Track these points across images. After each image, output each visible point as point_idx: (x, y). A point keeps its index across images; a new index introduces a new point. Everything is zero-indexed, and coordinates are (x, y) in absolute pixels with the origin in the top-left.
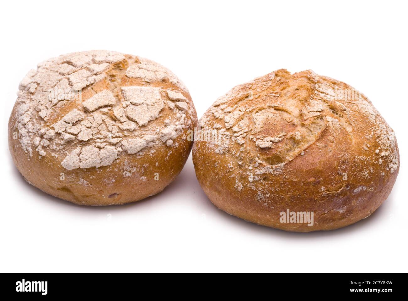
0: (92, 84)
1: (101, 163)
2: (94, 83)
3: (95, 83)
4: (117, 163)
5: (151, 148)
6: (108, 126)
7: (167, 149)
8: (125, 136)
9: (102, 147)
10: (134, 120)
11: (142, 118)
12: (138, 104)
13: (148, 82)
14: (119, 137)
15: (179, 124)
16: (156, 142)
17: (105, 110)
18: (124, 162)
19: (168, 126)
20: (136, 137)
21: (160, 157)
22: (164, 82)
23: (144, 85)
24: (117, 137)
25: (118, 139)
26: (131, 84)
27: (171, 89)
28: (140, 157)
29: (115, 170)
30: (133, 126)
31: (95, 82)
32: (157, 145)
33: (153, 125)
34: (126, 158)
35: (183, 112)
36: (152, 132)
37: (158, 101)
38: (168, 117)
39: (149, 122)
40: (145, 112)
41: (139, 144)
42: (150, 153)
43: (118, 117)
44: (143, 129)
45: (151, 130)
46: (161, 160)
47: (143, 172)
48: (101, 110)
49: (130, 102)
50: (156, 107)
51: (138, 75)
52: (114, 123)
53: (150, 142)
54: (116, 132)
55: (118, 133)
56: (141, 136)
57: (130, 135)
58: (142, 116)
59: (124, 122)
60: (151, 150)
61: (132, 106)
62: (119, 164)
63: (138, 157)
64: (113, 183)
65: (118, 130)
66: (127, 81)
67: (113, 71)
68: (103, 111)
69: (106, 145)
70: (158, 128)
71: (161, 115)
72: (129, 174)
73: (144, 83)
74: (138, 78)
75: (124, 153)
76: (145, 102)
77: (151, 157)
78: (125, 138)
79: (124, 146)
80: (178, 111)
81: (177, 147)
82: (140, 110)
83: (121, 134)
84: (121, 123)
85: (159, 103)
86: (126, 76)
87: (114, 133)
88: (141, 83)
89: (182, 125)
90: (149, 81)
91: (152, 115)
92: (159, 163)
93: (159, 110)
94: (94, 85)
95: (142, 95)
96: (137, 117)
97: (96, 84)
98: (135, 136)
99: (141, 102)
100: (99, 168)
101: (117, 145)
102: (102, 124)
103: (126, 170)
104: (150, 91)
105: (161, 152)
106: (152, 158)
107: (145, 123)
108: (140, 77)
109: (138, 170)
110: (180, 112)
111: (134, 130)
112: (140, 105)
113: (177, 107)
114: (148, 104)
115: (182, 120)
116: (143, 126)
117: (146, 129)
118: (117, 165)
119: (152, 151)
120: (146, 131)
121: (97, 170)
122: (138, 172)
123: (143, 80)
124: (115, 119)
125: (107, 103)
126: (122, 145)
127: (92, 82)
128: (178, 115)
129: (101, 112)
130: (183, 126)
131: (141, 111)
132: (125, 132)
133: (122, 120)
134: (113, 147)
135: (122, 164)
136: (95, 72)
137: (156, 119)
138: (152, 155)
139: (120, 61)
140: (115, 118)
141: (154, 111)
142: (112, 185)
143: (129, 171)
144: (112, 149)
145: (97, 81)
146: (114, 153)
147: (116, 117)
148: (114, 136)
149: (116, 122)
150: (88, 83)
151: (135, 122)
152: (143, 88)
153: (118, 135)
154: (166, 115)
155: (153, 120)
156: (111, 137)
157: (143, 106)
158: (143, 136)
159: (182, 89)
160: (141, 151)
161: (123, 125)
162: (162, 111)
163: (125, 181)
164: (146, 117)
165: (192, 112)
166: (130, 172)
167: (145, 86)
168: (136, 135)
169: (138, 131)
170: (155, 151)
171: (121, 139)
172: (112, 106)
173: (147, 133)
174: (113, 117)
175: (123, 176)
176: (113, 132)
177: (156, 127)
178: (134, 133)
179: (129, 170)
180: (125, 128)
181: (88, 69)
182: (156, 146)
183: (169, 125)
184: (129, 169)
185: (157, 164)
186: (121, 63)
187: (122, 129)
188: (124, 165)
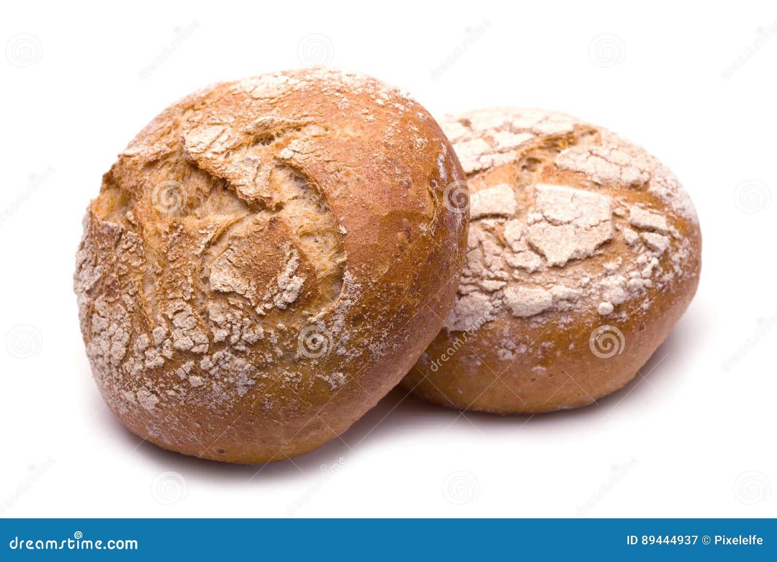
0: (485, 170)
1: (456, 323)
2: (489, 168)
3: (492, 168)
4: (489, 330)
5: (562, 311)
6: (486, 254)
7: (599, 321)
8: (516, 280)
9: (464, 292)
10: (540, 252)
11: (559, 250)
12: (559, 222)
13: (597, 184)
14: (502, 279)
15: (637, 277)
16: (576, 303)
17: (491, 223)
18: (502, 330)
19: (610, 275)
20: (537, 286)
21: (580, 334)
22: (633, 190)
23: (587, 187)
24: (497, 279)
25: (499, 282)
26: (560, 182)
27: (642, 205)
28: (537, 326)
29: (484, 342)
30: (534, 262)
31: (493, 166)
32: (579, 309)
33: (579, 268)
34: (508, 323)
35: (655, 254)
36: (572, 281)
37: (602, 224)
38: (616, 259)
39: (571, 261)
40: (566, 240)
41: (537, 300)
42: (560, 321)
43: (510, 240)
44: (553, 273)
45: (571, 277)
46: (581, 340)
47: (540, 357)
48: (484, 221)
49: (544, 216)
50: (594, 234)
51: (580, 167)
52: (499, 250)
53: (562, 300)
54: (499, 268)
55: (501, 271)
56: (545, 286)
57: (526, 280)
58: (560, 247)
59: (519, 252)
60: (563, 317)
61: (544, 224)
62: (492, 332)
63: (534, 326)
64: (477, 367)
65: (502, 266)
66: (555, 174)
67: (538, 151)
68: (486, 224)
69: (475, 291)
70: (588, 275)
71: (601, 252)
72: (509, 356)
73: (587, 184)
74: (579, 172)
75: (506, 312)
76: (575, 220)
77: (560, 329)
78: (513, 283)
79: (506, 298)
80: (644, 251)
81: (624, 321)
82: (559, 234)
83: (505, 275)
84: (513, 252)
85: (602, 227)
86: (555, 165)
87: (493, 270)
88: (582, 183)
89: (645, 278)
90: (600, 182)
91: (582, 248)
92: (576, 345)
93: (600, 241)
94: (489, 173)
95: (572, 205)
96: (549, 246)
97: (493, 170)
98: (534, 283)
99: (566, 220)
100: (452, 332)
101: (494, 295)
102: (475, 248)
103: (505, 347)
104: (592, 201)
105: (584, 324)
106: (561, 332)
107: (559, 261)
108: (583, 170)
109: (531, 351)
110: (649, 253)
111: (536, 272)
112: (562, 224)
113: (643, 242)
114: (579, 225)
115: (648, 270)
116: (556, 267)
117: (562, 275)
118: (488, 333)
119: (565, 320)
120: (562, 277)
121: (449, 335)
122: (529, 354)
123: (589, 178)
124: (503, 244)
125: (498, 210)
126: (503, 296)
127: (486, 166)
128: (641, 259)
129: (483, 225)
130: (648, 282)
131: (561, 237)
132: (516, 272)
133: (516, 248)
134: (485, 297)
135: (497, 332)
136: (499, 148)
137: (589, 257)
138: (562, 326)
139: (560, 134)
140: (504, 242)
141: (587, 242)
142: (475, 370)
143: (510, 350)
144: (482, 301)
145: (496, 165)
146: (484, 308)
147: (505, 239)
148: (492, 276)
149: (503, 250)
150: (478, 166)
151: (542, 255)
152: (582, 193)
153: (499, 276)
154: (614, 253)
155: (580, 259)
156: (487, 278)
157: (567, 227)
158: (550, 285)
159: (675, 209)
160: (543, 313)
161: (515, 257)
162: (606, 244)
163: (500, 367)
164: (566, 250)
165: (681, 258)
166: (513, 351)
167: (588, 190)
168: (538, 281)
169: (543, 274)
170: (570, 320)
171: (504, 283)
172: (507, 218)
173: (562, 281)
174: (501, 239)
175: (497, 357)
176: (493, 268)
177: (584, 273)
178: (533, 277)
179: (511, 348)
180: (517, 264)
181: (490, 139)
182: (575, 311)
183: (613, 274)
184: (511, 344)
185: (572, 346)
186: (561, 139)
187: (510, 264)
188: (502, 336)
